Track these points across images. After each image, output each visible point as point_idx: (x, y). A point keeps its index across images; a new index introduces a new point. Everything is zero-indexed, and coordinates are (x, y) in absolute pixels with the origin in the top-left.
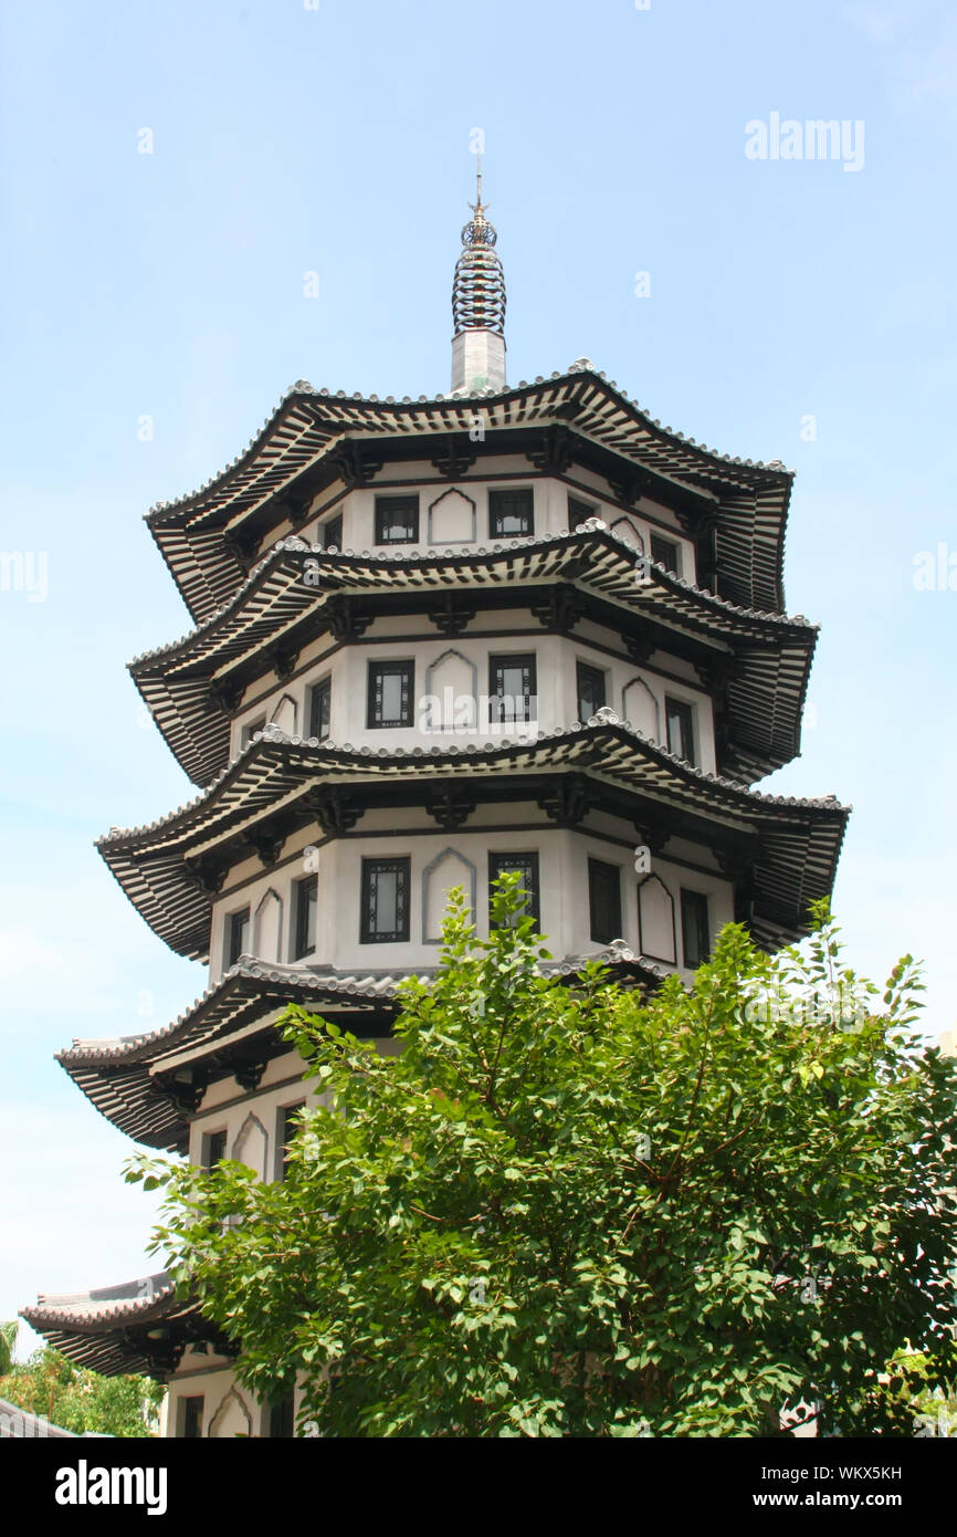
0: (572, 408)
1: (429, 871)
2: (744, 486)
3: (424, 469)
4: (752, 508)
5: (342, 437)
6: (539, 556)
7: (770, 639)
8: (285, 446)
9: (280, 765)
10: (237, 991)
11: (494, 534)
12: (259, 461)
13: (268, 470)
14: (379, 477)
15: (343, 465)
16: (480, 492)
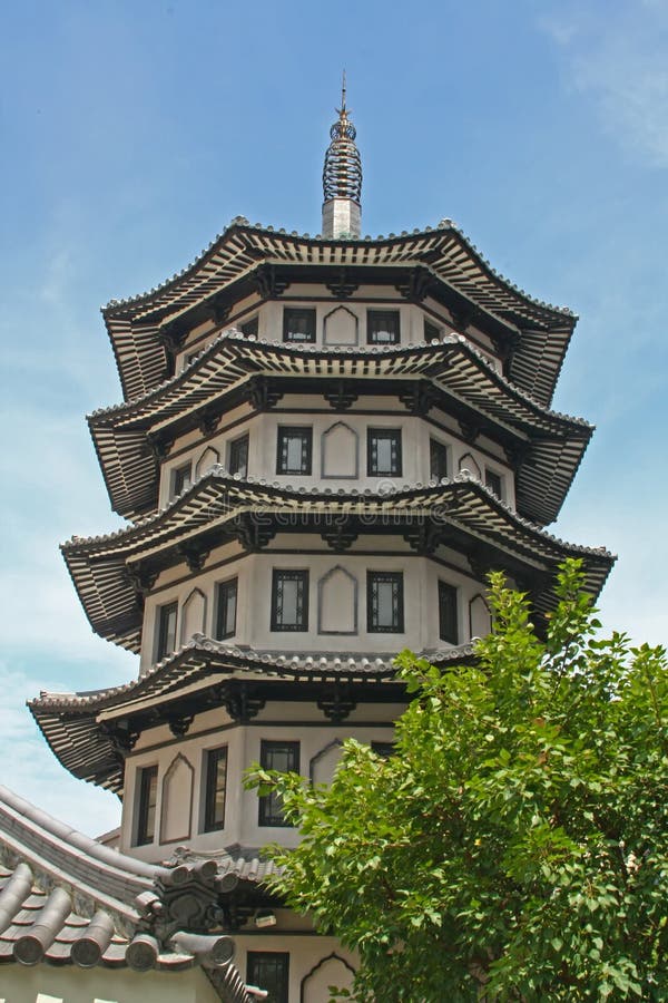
0: (436, 254)
1: (323, 581)
2: (542, 324)
3: (321, 290)
4: (544, 340)
5: (263, 262)
6: (402, 359)
7: (560, 433)
8: (221, 264)
9: (220, 495)
10: (191, 659)
11: (370, 341)
12: (200, 273)
13: (205, 281)
14: (287, 293)
15: (262, 282)
16: (361, 310)
